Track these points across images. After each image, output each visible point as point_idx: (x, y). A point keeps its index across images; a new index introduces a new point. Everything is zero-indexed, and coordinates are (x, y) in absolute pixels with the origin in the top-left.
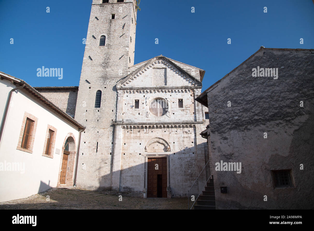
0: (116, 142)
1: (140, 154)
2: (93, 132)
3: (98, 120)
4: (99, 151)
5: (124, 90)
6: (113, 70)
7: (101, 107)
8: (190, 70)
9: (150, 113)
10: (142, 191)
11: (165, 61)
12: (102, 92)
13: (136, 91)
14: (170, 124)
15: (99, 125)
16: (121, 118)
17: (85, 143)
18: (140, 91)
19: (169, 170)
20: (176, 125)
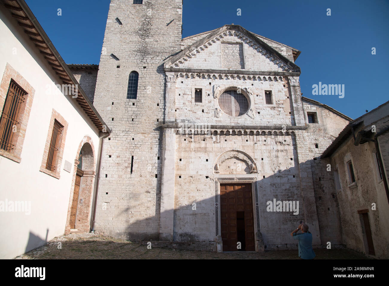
0: (166, 156)
1: (207, 177)
2: (126, 139)
3: (133, 119)
4: (135, 171)
5: (177, 73)
6: (157, 41)
7: (137, 98)
8: (278, 49)
9: (221, 110)
10: (213, 240)
11: (239, 32)
12: (140, 74)
13: (197, 75)
14: (255, 129)
15: (135, 128)
16: (172, 117)
17: (110, 156)
18: (203, 75)
19: (257, 204)
20: (265, 130)
